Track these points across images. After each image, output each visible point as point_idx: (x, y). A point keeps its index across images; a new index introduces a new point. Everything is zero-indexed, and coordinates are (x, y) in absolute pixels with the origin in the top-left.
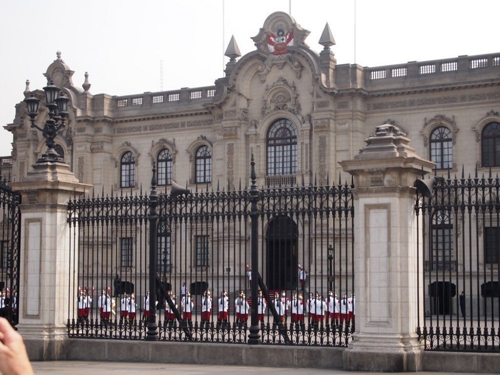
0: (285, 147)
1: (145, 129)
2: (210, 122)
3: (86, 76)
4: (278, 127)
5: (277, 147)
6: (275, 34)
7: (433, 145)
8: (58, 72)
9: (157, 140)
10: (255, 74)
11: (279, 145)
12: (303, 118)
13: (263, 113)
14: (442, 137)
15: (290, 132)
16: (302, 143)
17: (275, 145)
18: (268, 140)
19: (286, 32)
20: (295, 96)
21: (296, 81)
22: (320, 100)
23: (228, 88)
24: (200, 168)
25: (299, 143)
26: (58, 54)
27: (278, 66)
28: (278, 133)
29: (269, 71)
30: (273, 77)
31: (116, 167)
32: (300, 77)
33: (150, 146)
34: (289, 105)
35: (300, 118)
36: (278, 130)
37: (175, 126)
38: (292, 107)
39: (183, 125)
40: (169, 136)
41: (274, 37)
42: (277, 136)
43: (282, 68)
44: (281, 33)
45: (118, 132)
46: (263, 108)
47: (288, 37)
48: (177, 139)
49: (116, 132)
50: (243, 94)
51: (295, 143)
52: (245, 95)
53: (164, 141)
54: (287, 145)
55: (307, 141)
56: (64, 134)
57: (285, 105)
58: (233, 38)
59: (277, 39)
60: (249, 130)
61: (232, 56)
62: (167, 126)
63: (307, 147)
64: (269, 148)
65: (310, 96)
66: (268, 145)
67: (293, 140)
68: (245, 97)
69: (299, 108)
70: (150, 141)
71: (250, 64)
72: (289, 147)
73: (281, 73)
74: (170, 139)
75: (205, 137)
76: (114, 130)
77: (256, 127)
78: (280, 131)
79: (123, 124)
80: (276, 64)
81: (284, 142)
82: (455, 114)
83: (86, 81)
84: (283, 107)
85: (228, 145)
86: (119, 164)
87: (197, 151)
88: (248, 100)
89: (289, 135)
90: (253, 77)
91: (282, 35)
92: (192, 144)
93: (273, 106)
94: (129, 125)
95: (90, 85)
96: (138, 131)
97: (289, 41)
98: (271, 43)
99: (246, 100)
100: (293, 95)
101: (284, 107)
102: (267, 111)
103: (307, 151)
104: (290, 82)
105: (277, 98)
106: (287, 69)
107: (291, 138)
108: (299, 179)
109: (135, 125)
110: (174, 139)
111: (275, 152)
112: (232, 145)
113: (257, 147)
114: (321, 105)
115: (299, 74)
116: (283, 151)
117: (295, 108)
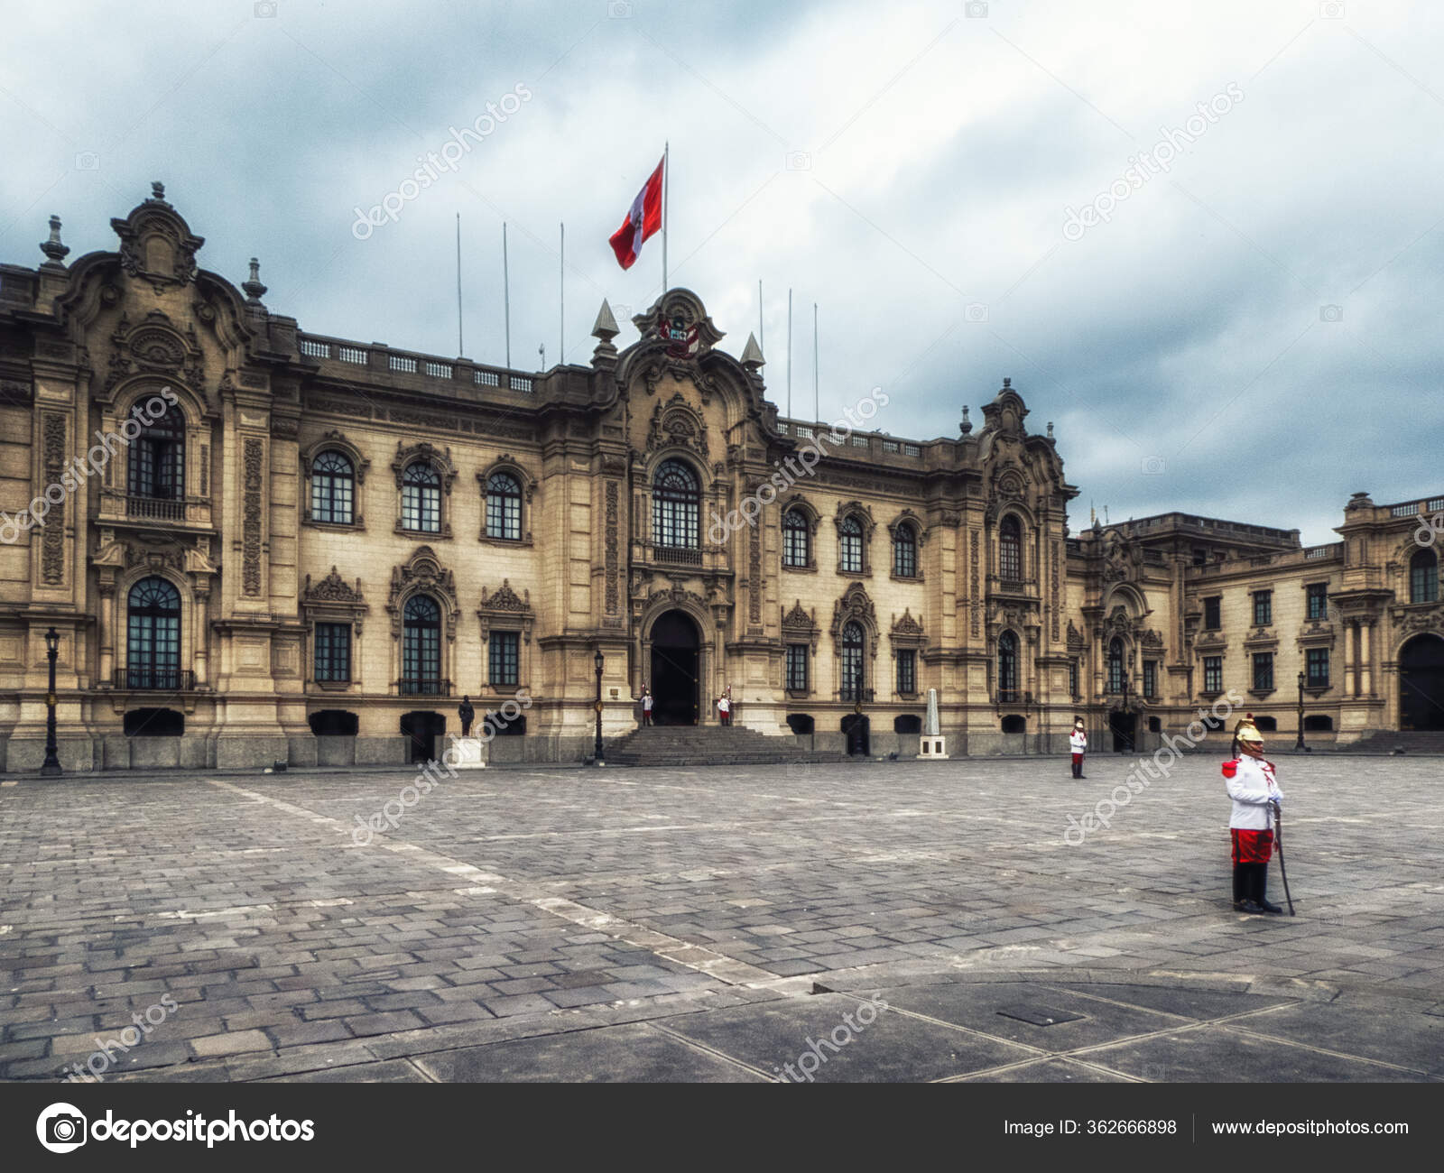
0: (677, 504)
1: (381, 415)
3: (254, 266)
5: (665, 503)
6: (671, 322)
8: (160, 230)
9: (409, 442)
11: (668, 500)
12: (714, 466)
13: (650, 440)
15: (686, 484)
17: (662, 499)
18: (655, 487)
19: (687, 326)
20: (703, 430)
21: (702, 406)
25: (705, 503)
26: (158, 189)
27: (675, 376)
28: (666, 480)
29: (660, 379)
30: (666, 389)
32: (708, 402)
33: (394, 450)
34: (691, 441)
35: (710, 465)
36: (667, 476)
37: (451, 425)
38: (694, 446)
39: (467, 427)
40: (436, 441)
41: (671, 328)
42: (664, 485)
43: (678, 381)
44: (680, 324)
45: (311, 407)
46: (649, 436)
47: (691, 334)
48: (454, 449)
49: (307, 406)
51: (699, 502)
53: (428, 448)
54: (681, 501)
55: (723, 503)
57: (686, 439)
59: (672, 333)
60: (635, 466)
61: (606, 334)
62: (430, 421)
63: (722, 512)
66: (654, 497)
67: (692, 497)
69: (706, 449)
70: (394, 440)
72: (684, 505)
73: (678, 387)
74: (438, 447)
76: (303, 399)
77: (642, 463)
78: (669, 478)
79: (329, 393)
80: (673, 371)
81: (676, 496)
83: (254, 277)
85: (608, 483)
89: (682, 487)
91: (681, 329)
92: (490, 466)
93: (665, 436)
94: (339, 399)
95: (265, 288)
96: (361, 414)
97: (692, 340)
98: (666, 335)
100: (702, 427)
101: (684, 442)
102: (656, 441)
104: (693, 406)
105: (673, 425)
106: (688, 382)
107: (687, 493)
108: (706, 558)
109: (356, 403)
110: (448, 449)
111: (662, 509)
112: (615, 485)
113: (643, 495)
114: (755, 454)
115: (707, 398)
116: (674, 511)
117: (700, 448)
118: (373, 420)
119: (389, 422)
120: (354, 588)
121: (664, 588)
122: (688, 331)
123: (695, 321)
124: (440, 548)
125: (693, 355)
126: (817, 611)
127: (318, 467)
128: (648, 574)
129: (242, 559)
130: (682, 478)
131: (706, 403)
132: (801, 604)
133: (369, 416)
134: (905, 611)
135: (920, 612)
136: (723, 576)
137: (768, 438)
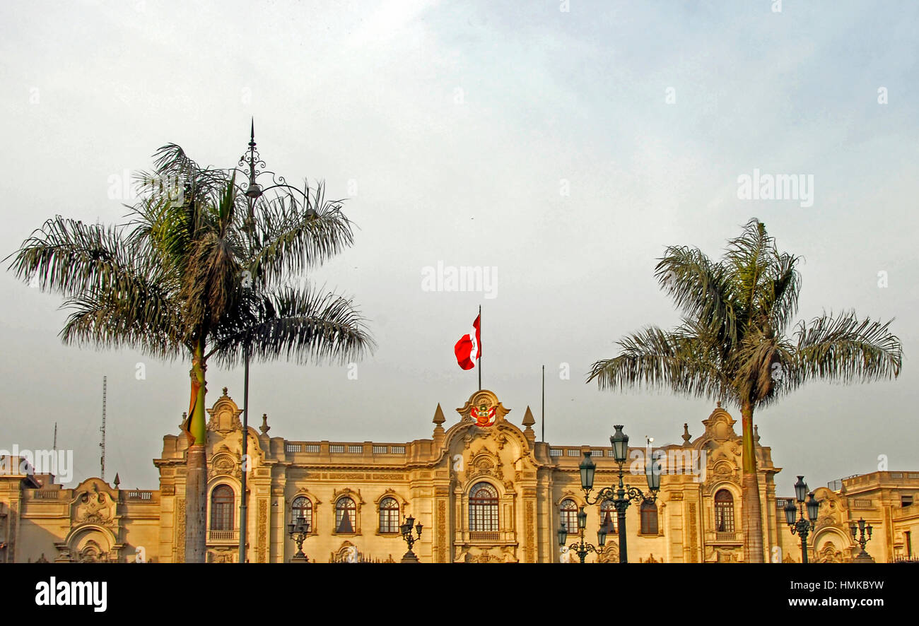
0: (485, 507)
1: (325, 476)
3: (265, 418)
4: (479, 489)
5: (478, 507)
6: (479, 408)
7: (602, 514)
8: (226, 409)
9: (339, 489)
11: (480, 505)
13: (467, 476)
15: (490, 494)
16: (504, 505)
17: (476, 505)
18: (470, 499)
19: (487, 408)
20: (499, 464)
21: (499, 451)
22: (526, 470)
23: (444, 451)
24: (384, 518)
25: (501, 505)
26: (225, 390)
27: (482, 437)
28: (479, 494)
29: (473, 440)
30: (476, 445)
32: (502, 448)
33: (332, 494)
34: (492, 470)
36: (478, 492)
37: (361, 477)
38: (494, 474)
39: (368, 477)
40: (354, 487)
41: (477, 410)
42: (477, 497)
43: (484, 439)
44: (484, 408)
45: (292, 477)
46: (467, 471)
47: (491, 412)
48: (362, 489)
51: (498, 505)
53: (348, 490)
54: (487, 505)
55: (511, 503)
56: (234, 474)
57: (489, 471)
58: (439, 406)
59: (480, 413)
60: (456, 489)
61: (439, 422)
63: (511, 509)
65: (512, 466)
66: (470, 504)
67: (494, 502)
69: (501, 475)
70: (331, 489)
72: (489, 507)
73: (483, 443)
74: (355, 489)
75: (394, 491)
77: (462, 488)
78: (480, 492)
79: (305, 470)
80: (480, 435)
81: (484, 502)
83: (265, 423)
84: (486, 472)
85: (440, 501)
86: (291, 509)
87: (383, 502)
89: (489, 497)
90: (458, 443)
91: (485, 410)
92: (381, 496)
93: (477, 471)
95: (269, 428)
96: (316, 478)
97: (491, 416)
98: (475, 416)
100: (497, 463)
102: (471, 474)
103: (511, 512)
104: (493, 452)
105: (481, 464)
106: (490, 439)
107: (491, 499)
108: (502, 535)
109: (313, 473)
110: (359, 489)
111: (476, 510)
112: (443, 502)
113: (462, 505)
114: (529, 475)
115: (501, 446)
116: (483, 510)
117: (497, 474)
118: (321, 480)
119: (329, 480)
122: (490, 410)
123: (493, 405)
124: (355, 541)
125: (492, 424)
127: (295, 505)
128: (465, 547)
129: (258, 556)
130: (488, 491)
133: (319, 478)
134: (649, 556)
135: (661, 556)
136: (511, 546)
137: (536, 465)
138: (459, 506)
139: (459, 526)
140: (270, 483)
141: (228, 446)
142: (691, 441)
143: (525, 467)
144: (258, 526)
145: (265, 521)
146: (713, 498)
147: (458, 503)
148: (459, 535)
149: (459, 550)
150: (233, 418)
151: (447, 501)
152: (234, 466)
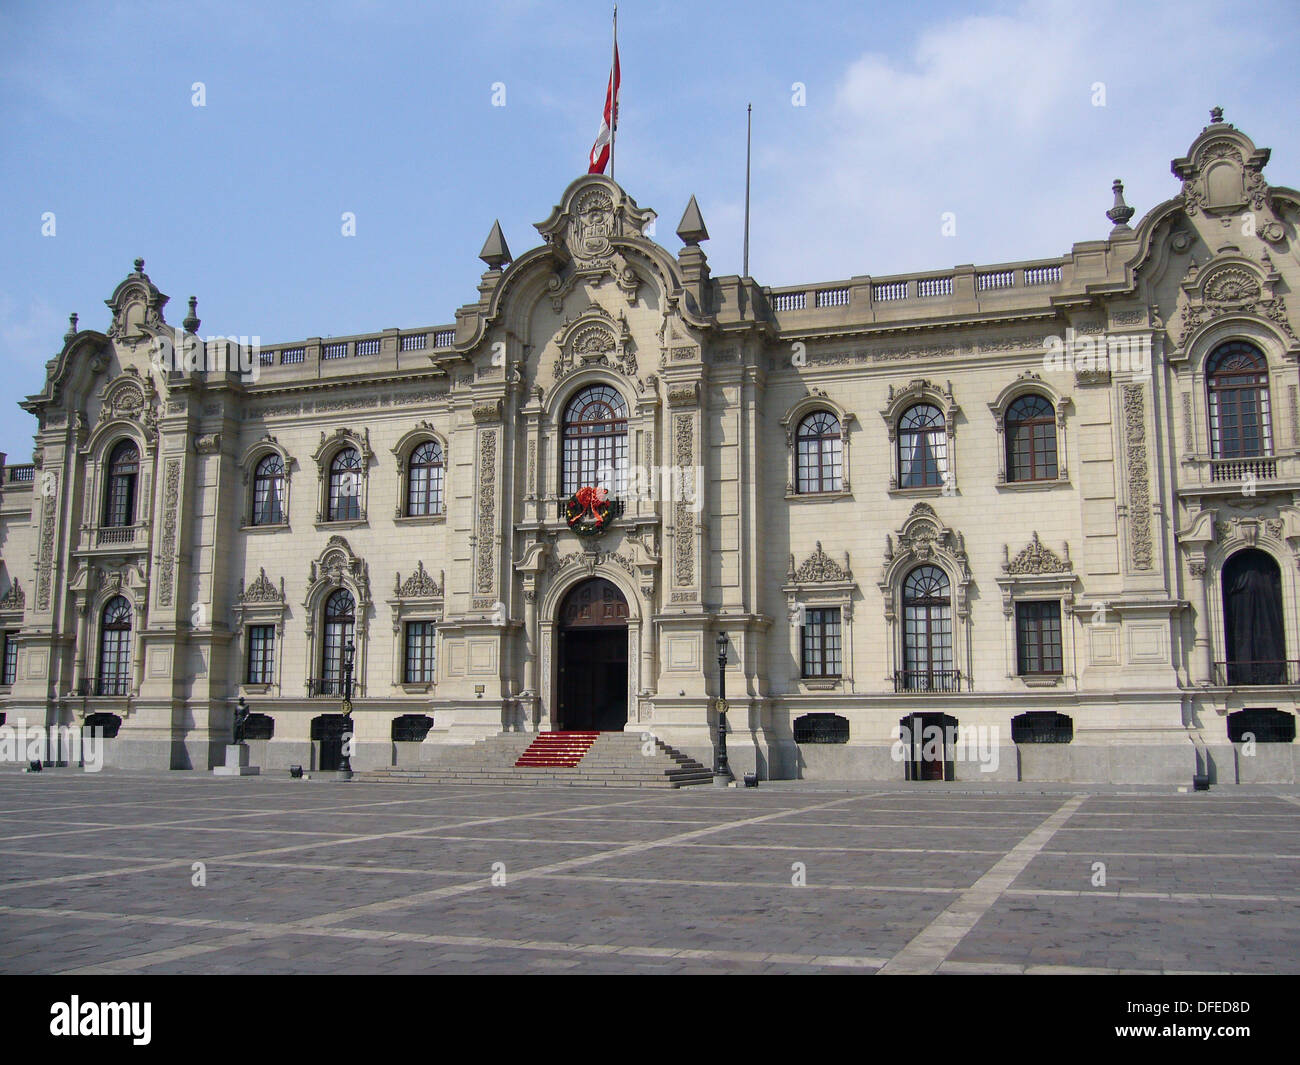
0: (601, 441)
2: (443, 393)
3: (193, 304)
4: (587, 400)
7: (905, 439)
8: (136, 298)
9: (331, 432)
10: (542, 297)
11: (588, 437)
12: (640, 382)
14: (923, 424)
15: (612, 411)
16: (637, 431)
17: (580, 439)
18: (564, 426)
19: (607, 214)
20: (626, 338)
21: (627, 309)
22: (678, 344)
23: (487, 320)
24: (419, 486)
25: (632, 433)
26: (139, 264)
27: (590, 280)
28: (587, 413)
29: (570, 291)
30: (578, 300)
31: (245, 483)
33: (317, 443)
34: (612, 357)
35: (635, 382)
36: (586, 407)
37: (370, 403)
38: (616, 362)
40: (357, 425)
42: (584, 419)
44: (595, 219)
45: (252, 416)
46: (556, 363)
48: (372, 428)
49: (248, 416)
50: (517, 334)
51: (624, 433)
52: (521, 337)
53: (348, 432)
54: (605, 436)
55: (650, 427)
56: (143, 418)
57: (604, 356)
58: (497, 225)
60: (528, 406)
61: (494, 260)
62: (351, 403)
63: (649, 441)
64: (567, 442)
65: (657, 339)
66: (564, 437)
67: (618, 427)
68: (520, 341)
69: (633, 363)
70: (319, 432)
71: (534, 274)
72: (609, 441)
73: (594, 295)
74: (358, 428)
75: (431, 425)
76: (244, 411)
77: (541, 400)
78: (591, 409)
79: (265, 400)
80: (586, 276)
81: (600, 430)
82: (953, 377)
83: (192, 313)
84: (599, 360)
85: (484, 434)
86: (250, 479)
87: (414, 452)
88: (525, 347)
89: (609, 417)
90: (537, 302)
91: (599, 221)
92: (403, 438)
93: (578, 360)
94: (274, 402)
95: (199, 321)
96: (292, 413)
99: (521, 348)
100: (622, 336)
101: (601, 359)
103: (649, 447)
104: (615, 313)
105: (587, 343)
106: (610, 287)
107: (613, 422)
108: (631, 505)
109: (288, 402)
110: (367, 429)
111: (580, 450)
112: (492, 434)
113: (543, 440)
114: (683, 353)
115: (633, 297)
116: (597, 449)
117: (624, 363)
118: (301, 416)
119: (315, 414)
120: (278, 587)
121: (572, 551)
122: (607, 219)
124: (353, 536)
125: (614, 250)
126: (852, 555)
127: (260, 472)
128: (545, 535)
129: (161, 572)
130: (607, 405)
131: (634, 303)
132: (824, 549)
133: (298, 413)
134: (1030, 538)
135: (1065, 536)
136: (648, 526)
137: (693, 328)
138: (532, 442)
139: (532, 489)
140: (185, 427)
141: (137, 366)
142: (1133, 223)
143: (675, 336)
144: (165, 513)
145: (174, 504)
146: (1200, 368)
147: (532, 436)
148: (531, 512)
149: (530, 542)
150: (146, 313)
151: (499, 431)
152: (143, 402)
